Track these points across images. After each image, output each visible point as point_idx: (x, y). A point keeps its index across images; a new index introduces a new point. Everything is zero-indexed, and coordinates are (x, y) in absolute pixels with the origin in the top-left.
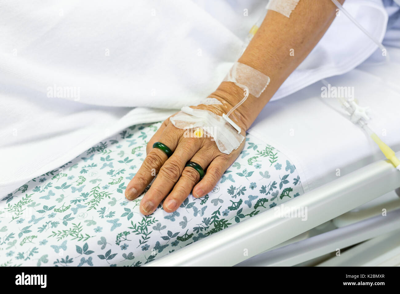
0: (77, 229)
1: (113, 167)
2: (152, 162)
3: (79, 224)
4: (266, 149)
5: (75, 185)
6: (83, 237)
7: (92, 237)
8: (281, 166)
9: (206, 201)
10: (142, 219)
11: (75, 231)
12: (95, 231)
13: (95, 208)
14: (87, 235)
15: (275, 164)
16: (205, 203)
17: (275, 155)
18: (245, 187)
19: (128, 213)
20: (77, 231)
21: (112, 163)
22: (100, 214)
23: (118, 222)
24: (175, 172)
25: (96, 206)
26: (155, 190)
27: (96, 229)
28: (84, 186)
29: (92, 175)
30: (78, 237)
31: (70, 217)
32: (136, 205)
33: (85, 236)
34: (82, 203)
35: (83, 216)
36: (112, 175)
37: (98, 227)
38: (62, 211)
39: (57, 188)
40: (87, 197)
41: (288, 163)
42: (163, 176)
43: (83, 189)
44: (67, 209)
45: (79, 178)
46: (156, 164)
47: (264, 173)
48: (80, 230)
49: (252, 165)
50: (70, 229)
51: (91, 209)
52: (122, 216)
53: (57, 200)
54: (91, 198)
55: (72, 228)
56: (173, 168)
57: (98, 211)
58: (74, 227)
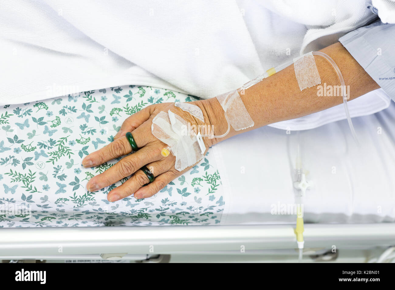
0: (30, 178)
1: (88, 121)
2: (117, 149)
3: (34, 173)
4: (214, 174)
5: (49, 125)
6: (31, 189)
7: (39, 192)
8: (214, 198)
9: (141, 201)
10: (84, 194)
11: (28, 180)
12: (43, 188)
13: (53, 163)
14: (36, 189)
15: (211, 194)
16: (139, 201)
17: (216, 186)
18: (176, 203)
19: (76, 184)
20: (30, 180)
21: (89, 116)
22: (55, 171)
23: (65, 189)
24: (130, 171)
25: (55, 160)
26: (106, 178)
27: (45, 186)
28: (56, 131)
29: (67, 122)
30: (28, 187)
31: (30, 161)
32: (86, 179)
33: (33, 189)
34: (46, 151)
35: (40, 166)
36: (83, 131)
37: (47, 185)
38: (27, 151)
39: (34, 119)
40: (53, 146)
41: (221, 198)
42: (118, 170)
43: (54, 134)
44: (32, 150)
45: (55, 118)
46: (119, 153)
47: (198, 198)
48: (32, 180)
49: (194, 186)
50: (25, 175)
51: (50, 161)
52: (70, 184)
53: (28, 134)
54: (55, 149)
55: (27, 175)
56: (130, 167)
57: (54, 168)
58: (29, 174)
